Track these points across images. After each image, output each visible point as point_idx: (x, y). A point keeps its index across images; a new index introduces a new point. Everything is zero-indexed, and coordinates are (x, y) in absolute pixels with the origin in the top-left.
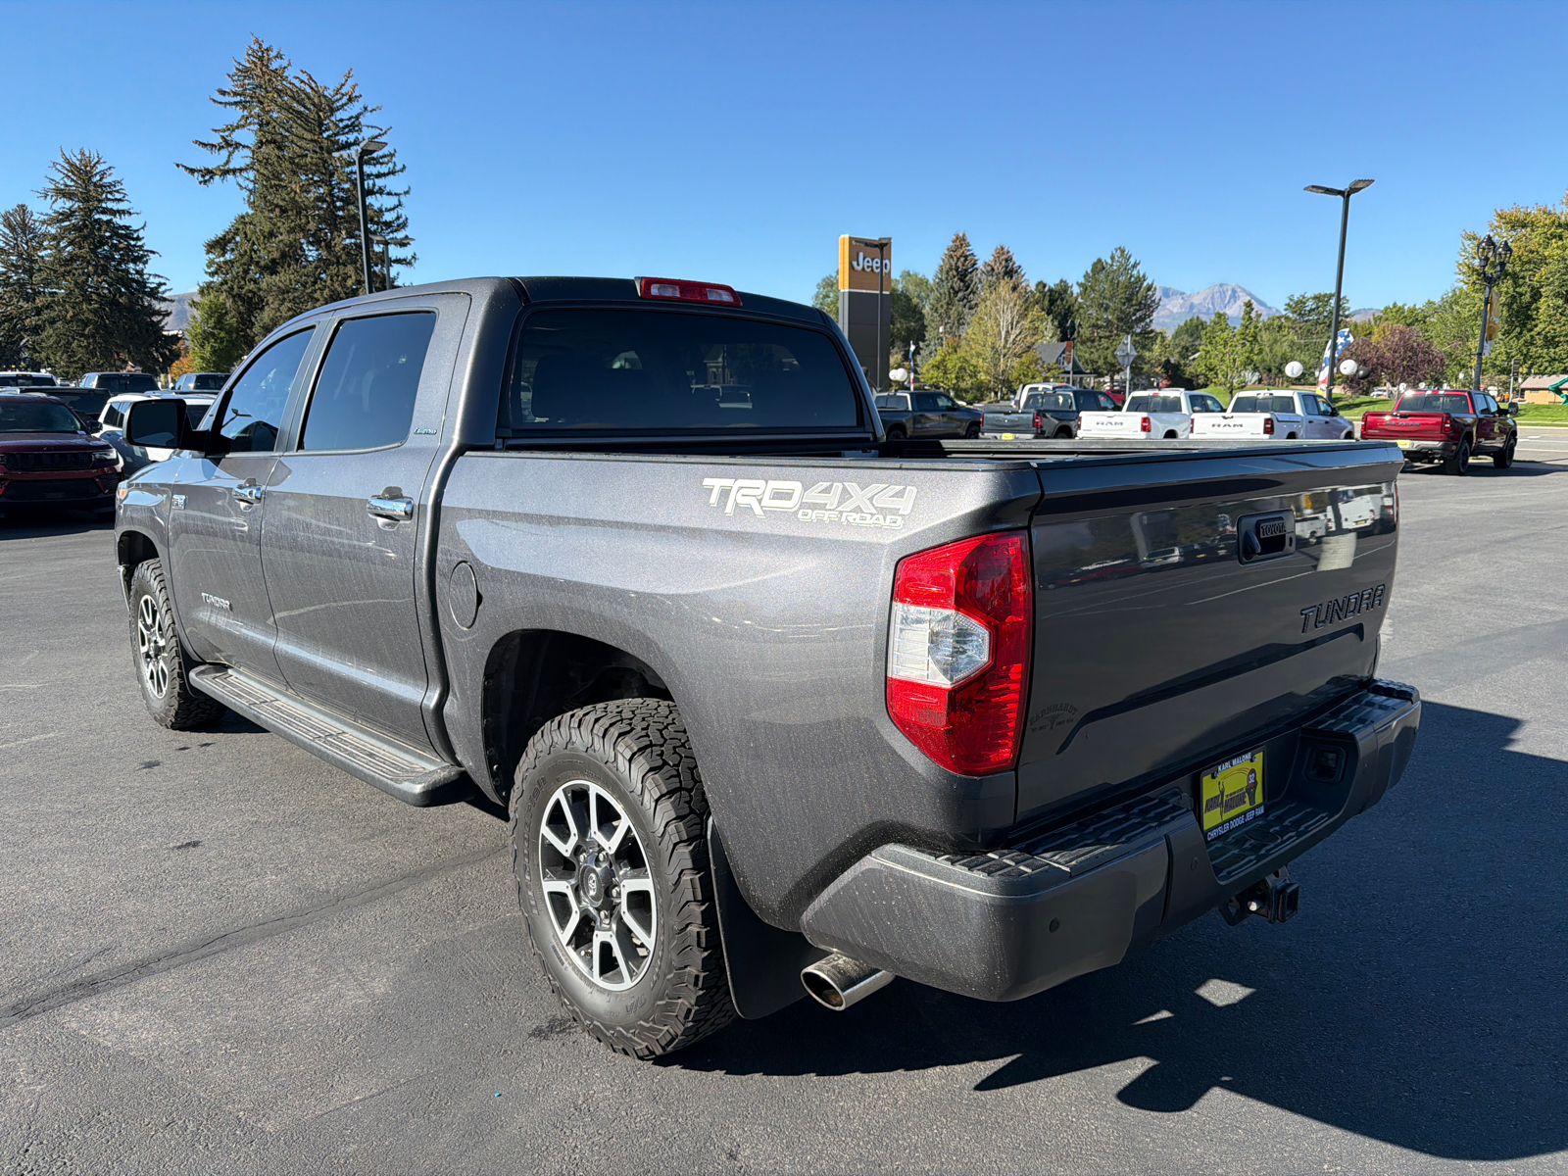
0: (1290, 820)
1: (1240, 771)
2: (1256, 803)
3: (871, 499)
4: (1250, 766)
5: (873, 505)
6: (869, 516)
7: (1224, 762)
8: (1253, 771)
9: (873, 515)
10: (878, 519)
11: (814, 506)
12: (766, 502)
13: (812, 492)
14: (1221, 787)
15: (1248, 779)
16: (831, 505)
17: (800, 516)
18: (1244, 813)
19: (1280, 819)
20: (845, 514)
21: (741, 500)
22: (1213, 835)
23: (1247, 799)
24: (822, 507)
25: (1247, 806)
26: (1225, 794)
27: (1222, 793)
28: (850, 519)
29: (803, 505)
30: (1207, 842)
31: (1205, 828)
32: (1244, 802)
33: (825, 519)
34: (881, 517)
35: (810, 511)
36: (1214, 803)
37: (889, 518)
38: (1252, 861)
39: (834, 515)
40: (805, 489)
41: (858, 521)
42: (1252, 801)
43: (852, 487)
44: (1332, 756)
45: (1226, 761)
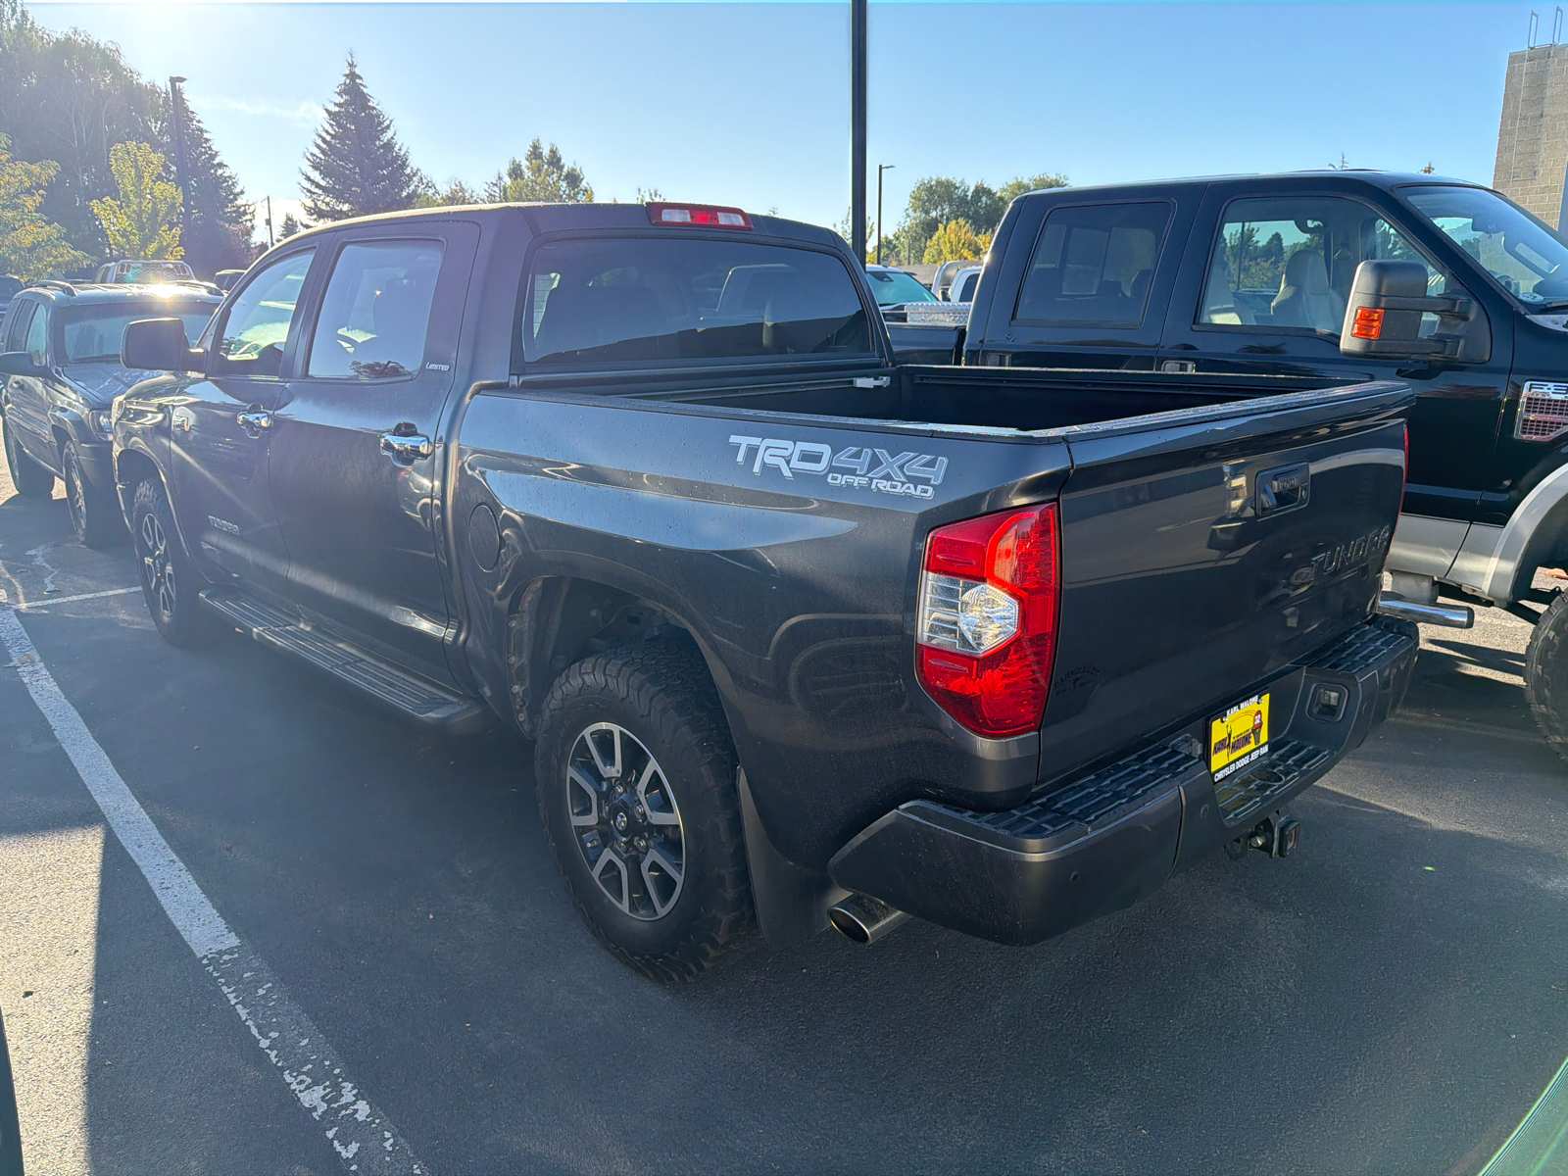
0: (1294, 758)
1: (1247, 713)
2: (1261, 743)
3: (901, 467)
4: (1257, 708)
5: (904, 473)
6: (900, 485)
7: (1232, 706)
8: (1259, 712)
9: (903, 483)
10: (908, 488)
11: (844, 471)
12: (795, 464)
13: (841, 456)
14: (1229, 730)
15: (1255, 720)
16: (861, 470)
17: (829, 480)
18: (1249, 753)
19: (1283, 758)
20: (875, 481)
21: (769, 460)
22: (1220, 776)
23: (1252, 740)
24: (853, 472)
25: (1252, 746)
26: (1232, 736)
27: (1230, 735)
28: (880, 486)
29: (832, 469)
30: (1215, 783)
31: (1213, 770)
32: (1249, 742)
33: (855, 484)
34: (912, 486)
35: (839, 476)
36: (1221, 745)
37: (920, 487)
38: (1258, 802)
39: (864, 481)
40: (834, 452)
41: (888, 489)
42: (1257, 741)
43: (882, 453)
44: (1334, 695)
45: (1235, 705)
